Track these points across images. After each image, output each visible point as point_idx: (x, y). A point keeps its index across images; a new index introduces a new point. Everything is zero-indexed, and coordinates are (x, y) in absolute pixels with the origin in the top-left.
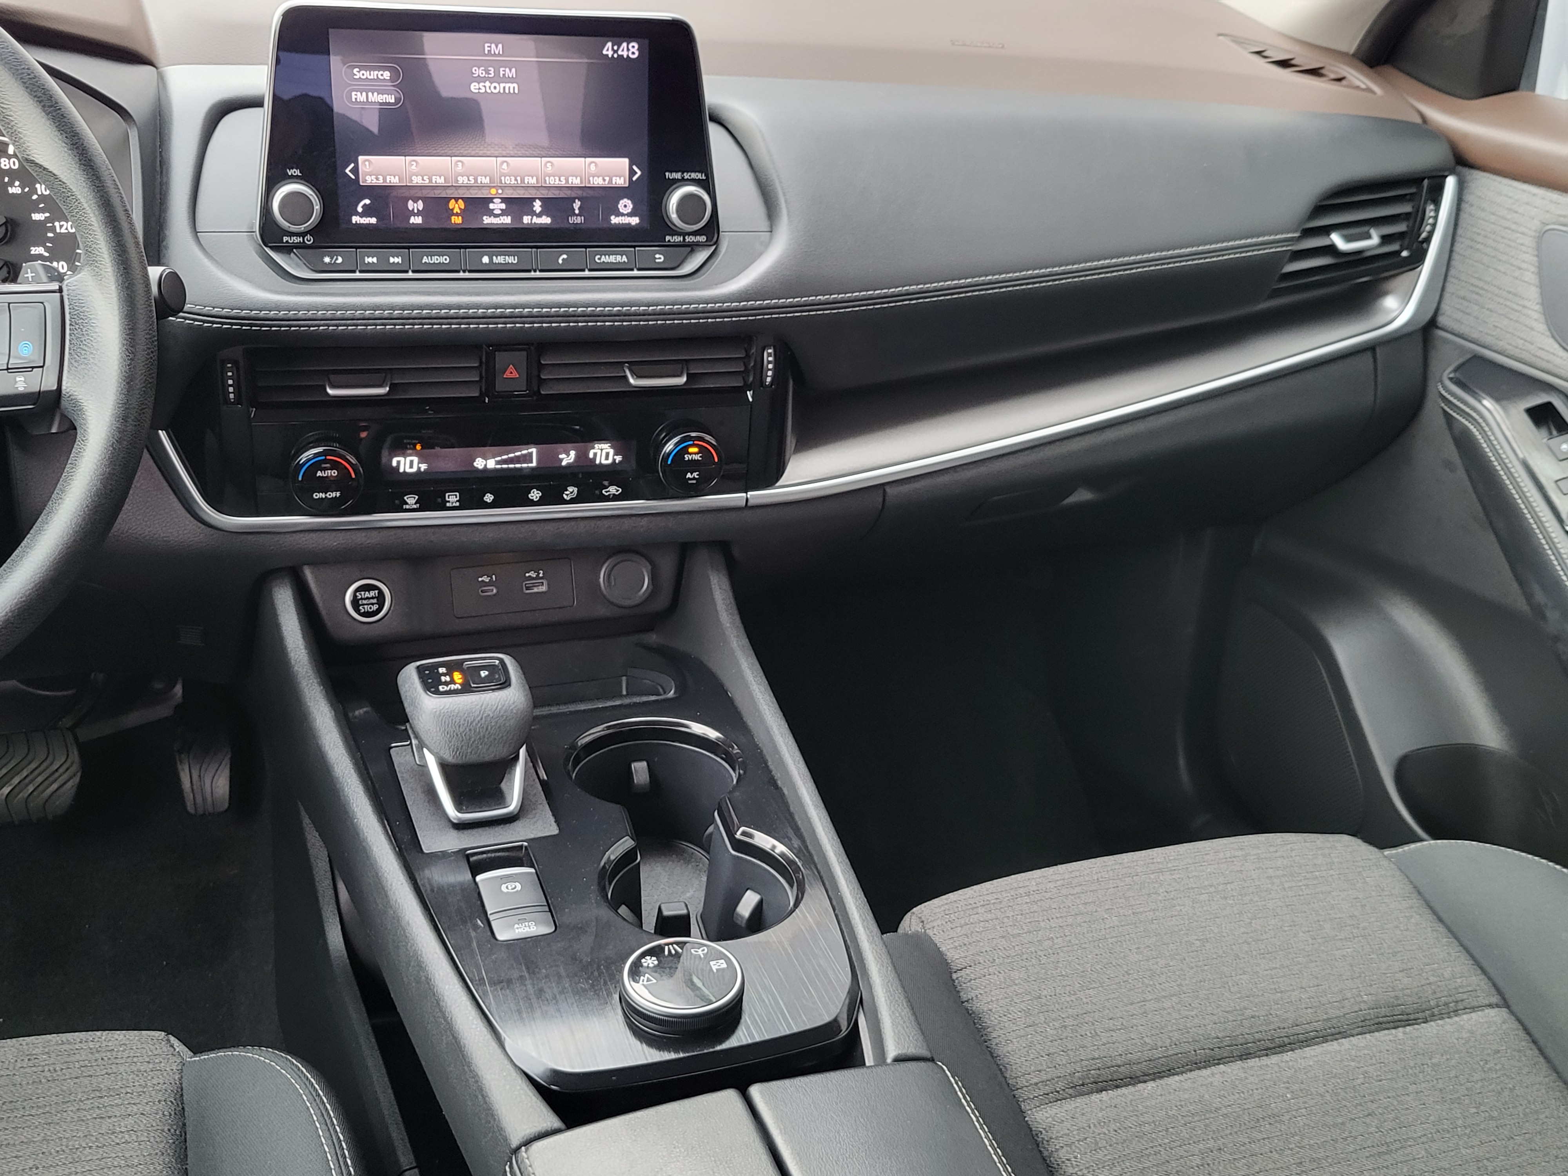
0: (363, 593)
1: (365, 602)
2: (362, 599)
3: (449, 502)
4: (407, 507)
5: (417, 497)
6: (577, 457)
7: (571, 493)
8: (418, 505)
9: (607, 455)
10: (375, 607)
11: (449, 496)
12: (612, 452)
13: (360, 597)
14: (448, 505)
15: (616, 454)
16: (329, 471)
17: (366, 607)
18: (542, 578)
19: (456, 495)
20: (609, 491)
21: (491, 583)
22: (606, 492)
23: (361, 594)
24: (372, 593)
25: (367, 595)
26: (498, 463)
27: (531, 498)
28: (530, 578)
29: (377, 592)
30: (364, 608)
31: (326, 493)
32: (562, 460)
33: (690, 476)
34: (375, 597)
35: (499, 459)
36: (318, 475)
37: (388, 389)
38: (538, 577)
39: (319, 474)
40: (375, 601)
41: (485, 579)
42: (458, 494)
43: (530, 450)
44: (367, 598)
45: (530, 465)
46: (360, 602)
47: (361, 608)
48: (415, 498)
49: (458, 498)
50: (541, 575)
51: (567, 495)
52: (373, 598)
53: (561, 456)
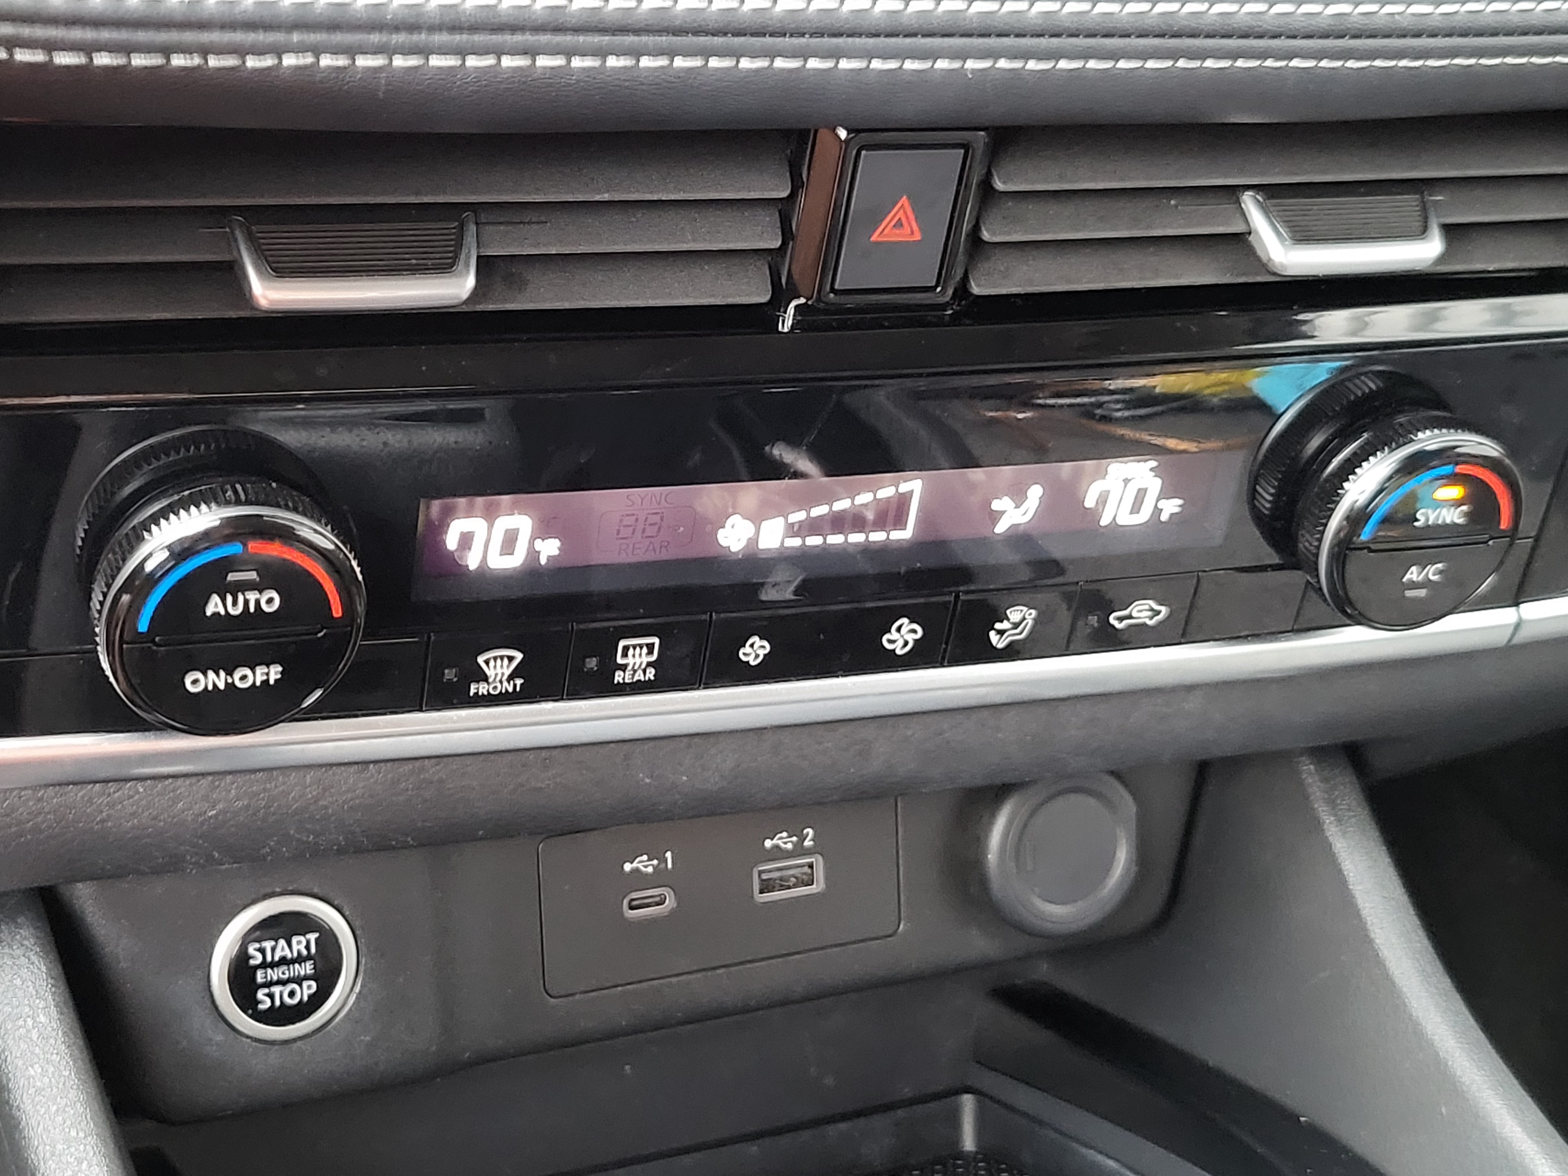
0: (268, 945)
1: (274, 974)
2: (264, 965)
3: (623, 668)
4: (483, 689)
5: (519, 656)
6: (1047, 506)
7: (1016, 626)
8: (519, 682)
9: (1141, 494)
10: (310, 988)
11: (626, 649)
12: (1155, 485)
13: (258, 959)
14: (619, 677)
15: (1165, 494)
16: (252, 596)
17: (276, 990)
18: (808, 852)
19: (650, 647)
20: (1130, 617)
21: (659, 878)
22: (1120, 619)
23: (262, 951)
24: (299, 944)
25: (282, 950)
26: (793, 530)
27: (889, 647)
28: (778, 853)
29: (313, 937)
30: (271, 996)
31: (230, 673)
32: (995, 517)
33: (1414, 577)
34: (309, 957)
35: (799, 516)
36: (210, 610)
37: (470, 281)
38: (799, 851)
39: (214, 605)
40: (307, 968)
41: (644, 864)
42: (656, 641)
43: (904, 488)
44: (284, 961)
45: (897, 535)
46: (260, 977)
47: (261, 994)
48: (511, 659)
49: (654, 657)
50: (808, 843)
51: (1001, 633)
52: (300, 959)
53: (996, 505)
